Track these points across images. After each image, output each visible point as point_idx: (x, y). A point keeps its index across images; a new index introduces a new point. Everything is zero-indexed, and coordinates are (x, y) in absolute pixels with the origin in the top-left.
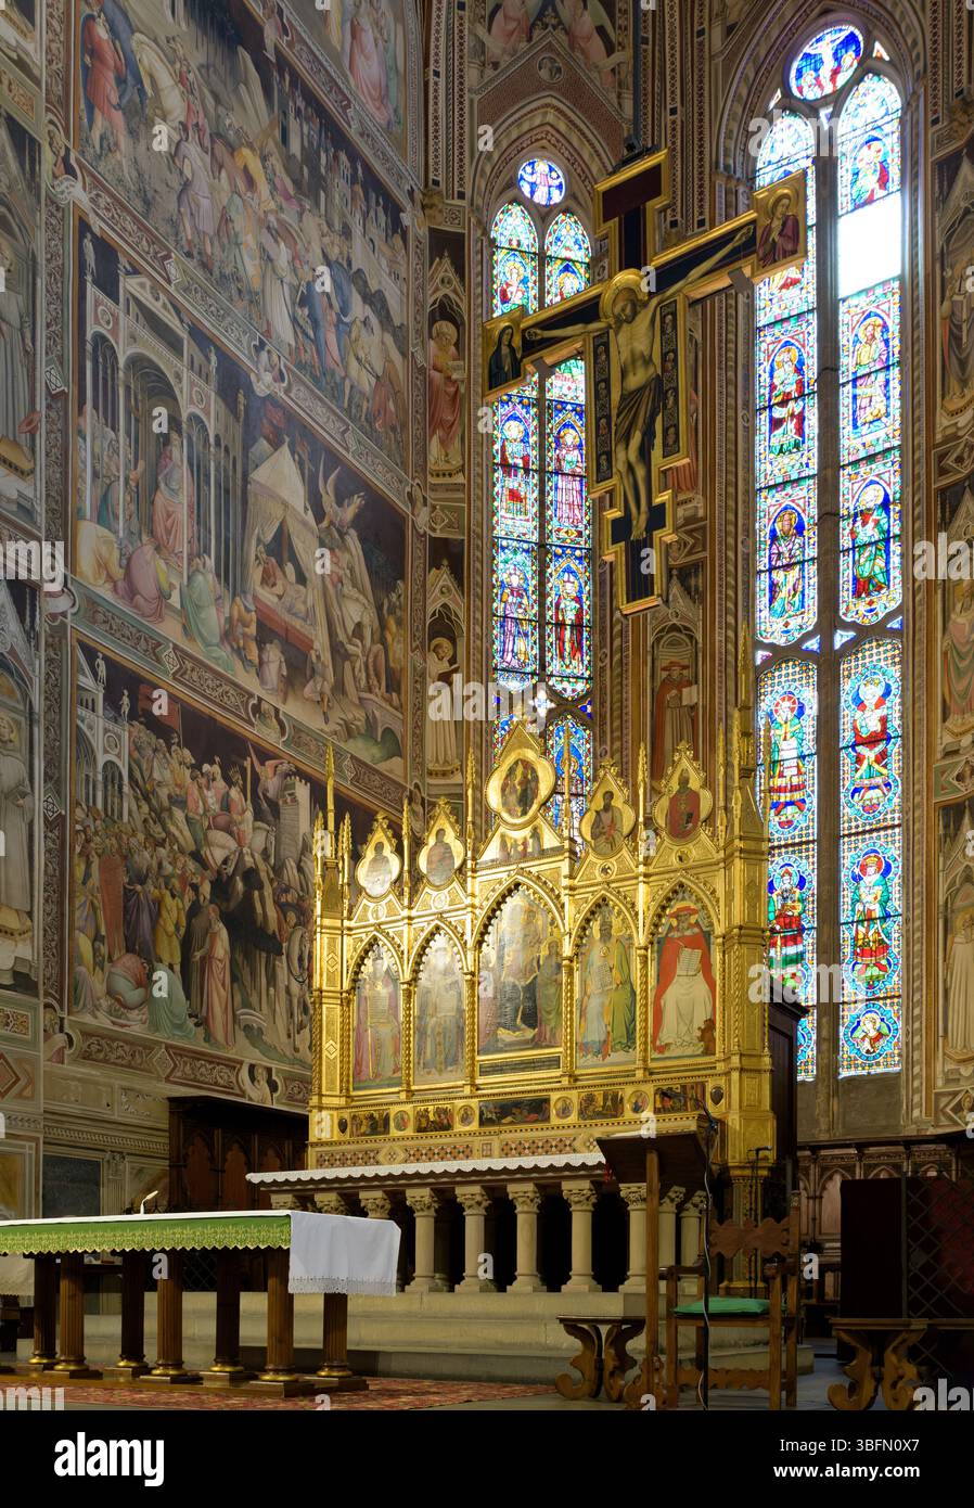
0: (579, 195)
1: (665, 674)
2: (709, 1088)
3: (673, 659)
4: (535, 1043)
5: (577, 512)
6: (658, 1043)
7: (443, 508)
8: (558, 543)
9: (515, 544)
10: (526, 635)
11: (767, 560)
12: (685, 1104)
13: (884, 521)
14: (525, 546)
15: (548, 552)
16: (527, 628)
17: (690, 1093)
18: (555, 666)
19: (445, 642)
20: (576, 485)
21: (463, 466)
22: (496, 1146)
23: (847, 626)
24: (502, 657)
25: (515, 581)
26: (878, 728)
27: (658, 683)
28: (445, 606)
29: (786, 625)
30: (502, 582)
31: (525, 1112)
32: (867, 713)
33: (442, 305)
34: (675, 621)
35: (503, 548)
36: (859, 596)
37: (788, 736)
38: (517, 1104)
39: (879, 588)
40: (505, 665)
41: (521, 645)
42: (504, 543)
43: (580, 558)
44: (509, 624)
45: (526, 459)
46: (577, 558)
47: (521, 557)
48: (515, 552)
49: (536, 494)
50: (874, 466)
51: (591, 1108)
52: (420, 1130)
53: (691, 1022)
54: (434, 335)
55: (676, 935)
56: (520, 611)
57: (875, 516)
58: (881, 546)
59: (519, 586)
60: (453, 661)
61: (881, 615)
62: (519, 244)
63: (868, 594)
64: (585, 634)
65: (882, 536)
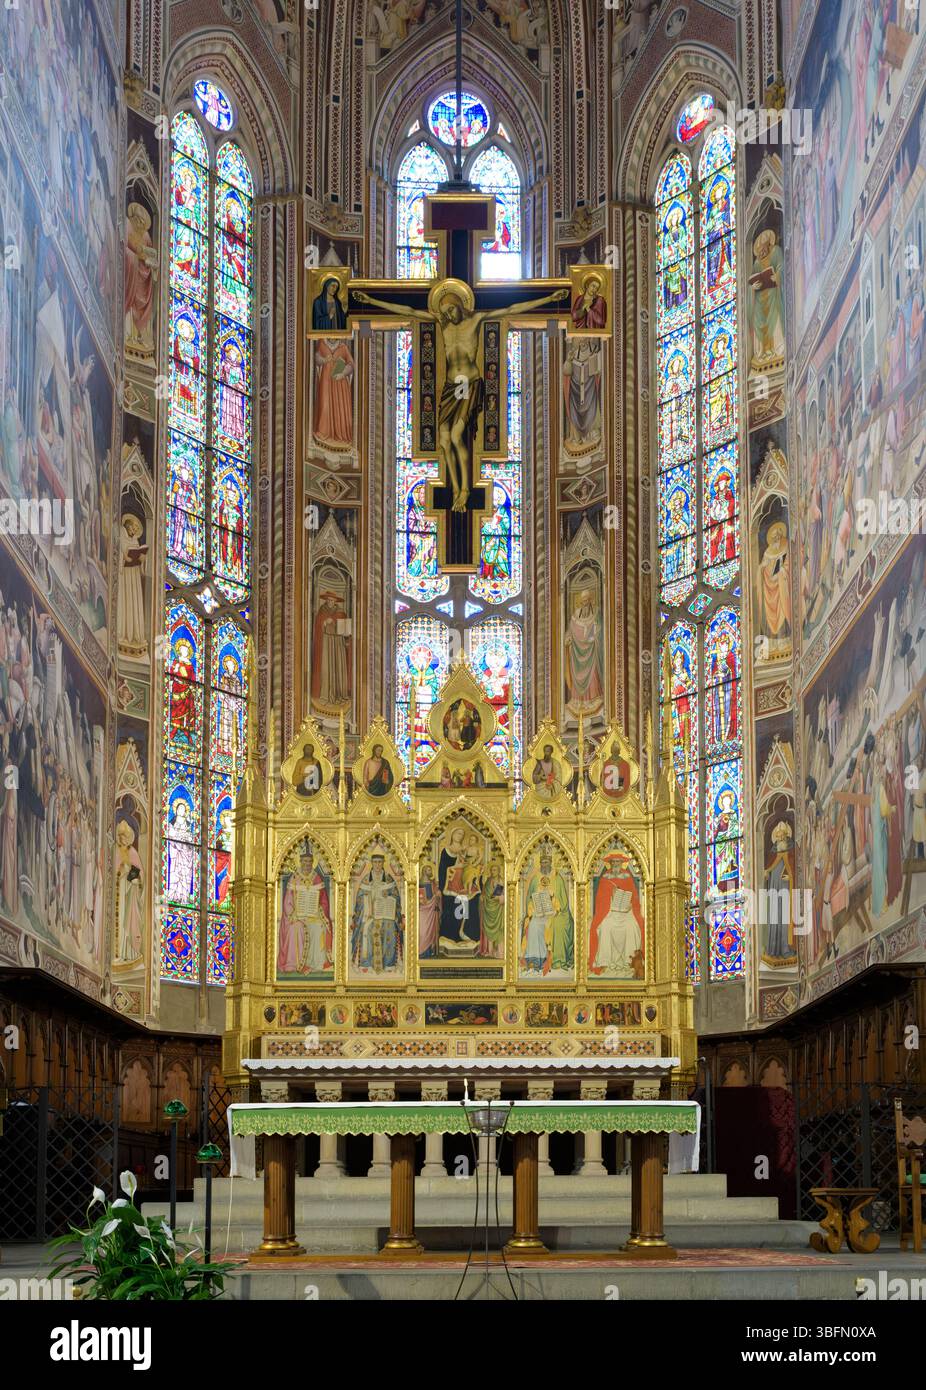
0: (244, 130)
1: (322, 602)
2: (644, 1010)
3: (331, 591)
4: (479, 954)
5: (239, 425)
6: (594, 965)
7: (135, 386)
8: (223, 450)
9: (185, 439)
10: (194, 530)
11: (405, 523)
12: (623, 1019)
13: (506, 520)
14: (194, 444)
15: (214, 456)
16: (194, 523)
17: (627, 1010)
18: (219, 568)
19: (136, 521)
20: (239, 401)
21: (155, 351)
22: (472, 1044)
23: (476, 600)
24: (172, 546)
25: (185, 475)
26: (502, 693)
27: (317, 609)
28: (135, 483)
29: (422, 584)
30: (174, 472)
31: (472, 1015)
32: (493, 679)
33: (137, 187)
34: (331, 555)
35: (175, 440)
36: (485, 577)
37: (424, 683)
38: (465, 1007)
39: (502, 576)
40: (174, 554)
41: (190, 539)
42: (176, 435)
43: (241, 471)
44: (179, 515)
45: (196, 360)
46: (238, 469)
47: (190, 454)
48: (186, 446)
49: (203, 398)
50: (498, 471)
51: (538, 1016)
52: (360, 1024)
53: (624, 950)
54: (130, 214)
55: (610, 876)
56: (190, 505)
57: (498, 514)
58: (504, 540)
59: (189, 482)
60: (142, 540)
61: (504, 599)
62: (192, 154)
63: (493, 578)
64: (245, 544)
65: (504, 533)
